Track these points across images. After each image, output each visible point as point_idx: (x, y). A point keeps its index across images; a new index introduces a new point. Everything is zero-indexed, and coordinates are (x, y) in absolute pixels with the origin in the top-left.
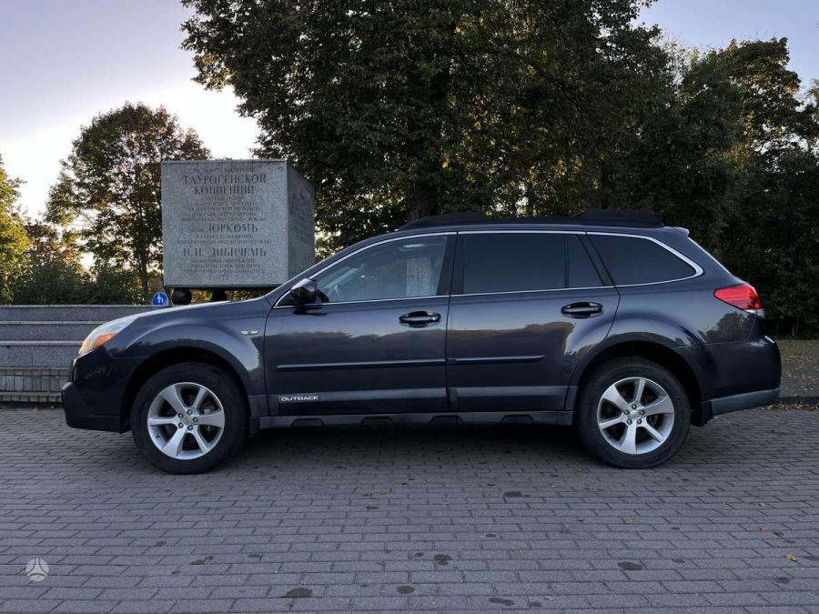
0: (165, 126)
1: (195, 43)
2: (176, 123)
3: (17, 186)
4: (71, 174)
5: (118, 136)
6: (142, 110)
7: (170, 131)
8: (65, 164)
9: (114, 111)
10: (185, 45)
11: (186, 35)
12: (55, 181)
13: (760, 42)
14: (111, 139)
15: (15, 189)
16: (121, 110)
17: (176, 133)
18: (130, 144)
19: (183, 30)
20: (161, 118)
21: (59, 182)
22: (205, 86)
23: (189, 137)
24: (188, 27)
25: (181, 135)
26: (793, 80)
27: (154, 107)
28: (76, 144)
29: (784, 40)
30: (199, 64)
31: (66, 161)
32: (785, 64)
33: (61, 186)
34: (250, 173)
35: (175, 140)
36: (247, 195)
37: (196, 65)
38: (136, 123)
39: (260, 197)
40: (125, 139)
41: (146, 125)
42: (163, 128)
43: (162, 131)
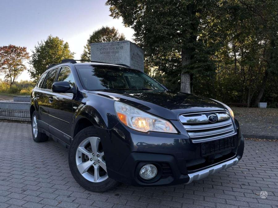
0: (114, 33)
1: (110, 3)
2: (117, 32)
3: (73, 55)
4: (87, 50)
5: (100, 37)
6: (107, 28)
7: (115, 35)
8: (85, 47)
9: (99, 30)
10: (107, 4)
12: (82, 53)
14: (98, 38)
15: (73, 56)
16: (101, 29)
17: (117, 36)
18: (104, 40)
20: (113, 31)
21: (84, 53)
22: (113, 18)
23: (122, 36)
25: (119, 36)
27: (111, 27)
28: (88, 41)
31: (86, 46)
33: (84, 54)
34: (118, 46)
35: (117, 38)
36: (117, 54)
37: (110, 10)
38: (105, 33)
39: (121, 54)
40: (102, 38)
41: (108, 33)
42: (114, 34)
43: (113, 35)
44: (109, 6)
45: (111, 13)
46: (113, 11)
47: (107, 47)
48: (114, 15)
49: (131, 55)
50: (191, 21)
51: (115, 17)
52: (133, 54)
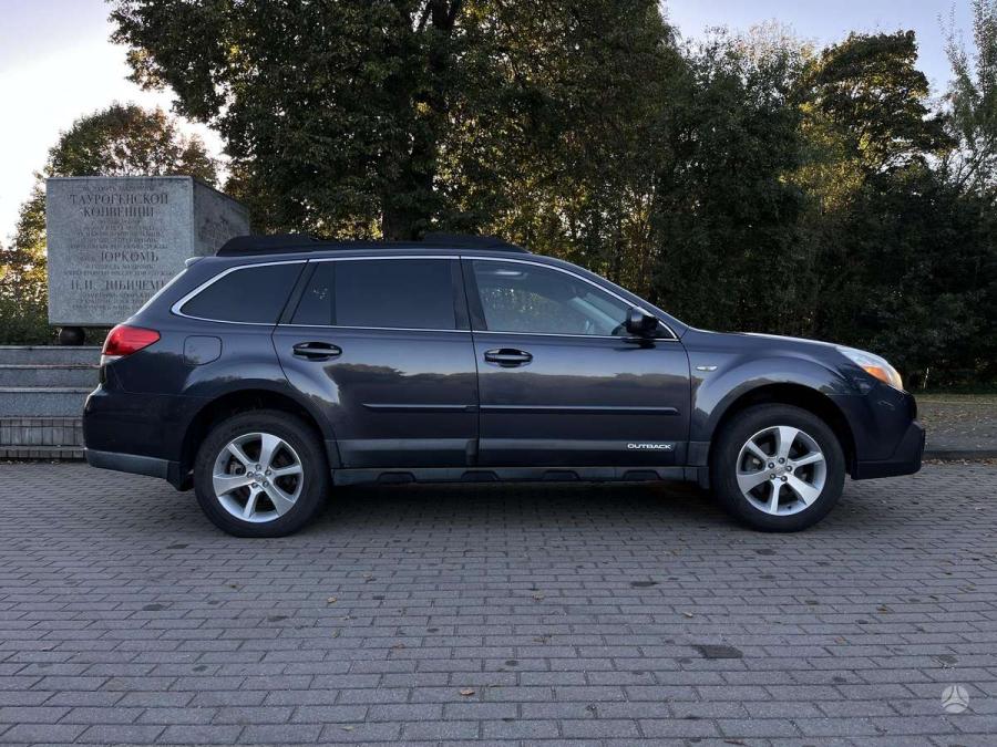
0: (160, 130)
1: (128, 35)
2: (175, 128)
5: (103, 142)
6: (133, 111)
7: (167, 137)
8: (39, 176)
9: (100, 113)
10: (115, 39)
11: (116, 25)
12: (28, 197)
13: (883, 36)
14: (94, 146)
16: (108, 109)
17: (175, 141)
18: (120, 153)
19: (111, 20)
20: (156, 121)
21: (32, 199)
22: (141, 86)
23: (193, 144)
24: (117, 16)
25: (182, 142)
26: (921, 82)
27: (147, 108)
28: (53, 152)
29: (911, 34)
30: (133, 60)
31: (42, 173)
32: (911, 62)
33: (34, 203)
34: (148, 192)
35: (175, 149)
36: (146, 218)
37: (129, 61)
38: (126, 127)
39: (161, 220)
40: (113, 146)
41: (138, 129)
42: (159, 133)
43: (157, 136)
44: (126, 47)
45: (131, 72)
46: (139, 65)
47: (110, 192)
48: (145, 79)
49: (197, 222)
50: (399, 126)
51: (146, 86)
52: (208, 221)
